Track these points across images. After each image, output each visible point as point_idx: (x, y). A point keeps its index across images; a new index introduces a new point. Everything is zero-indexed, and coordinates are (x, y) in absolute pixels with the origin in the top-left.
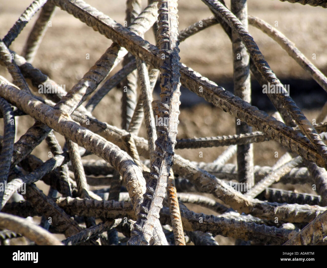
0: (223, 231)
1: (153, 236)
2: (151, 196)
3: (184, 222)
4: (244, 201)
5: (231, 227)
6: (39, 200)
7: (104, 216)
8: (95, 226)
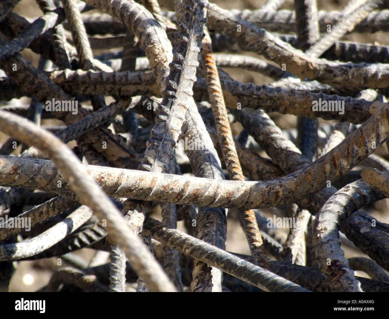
0: (280, 106)
1: (186, 119)
2: (180, 65)
3: (226, 97)
4: (307, 63)
5: (291, 100)
6: (27, 76)
7: (117, 94)
8: (106, 108)
